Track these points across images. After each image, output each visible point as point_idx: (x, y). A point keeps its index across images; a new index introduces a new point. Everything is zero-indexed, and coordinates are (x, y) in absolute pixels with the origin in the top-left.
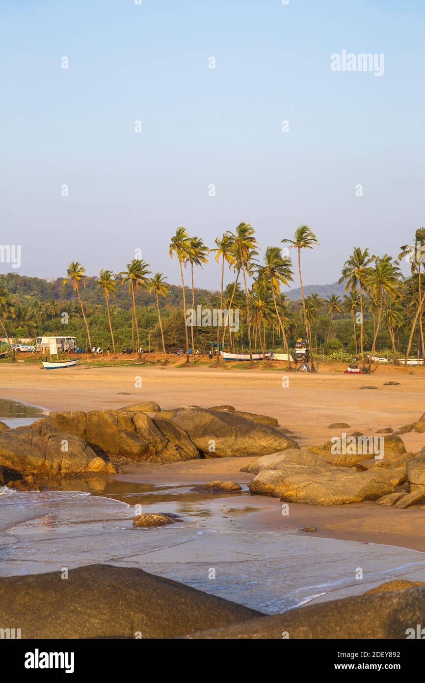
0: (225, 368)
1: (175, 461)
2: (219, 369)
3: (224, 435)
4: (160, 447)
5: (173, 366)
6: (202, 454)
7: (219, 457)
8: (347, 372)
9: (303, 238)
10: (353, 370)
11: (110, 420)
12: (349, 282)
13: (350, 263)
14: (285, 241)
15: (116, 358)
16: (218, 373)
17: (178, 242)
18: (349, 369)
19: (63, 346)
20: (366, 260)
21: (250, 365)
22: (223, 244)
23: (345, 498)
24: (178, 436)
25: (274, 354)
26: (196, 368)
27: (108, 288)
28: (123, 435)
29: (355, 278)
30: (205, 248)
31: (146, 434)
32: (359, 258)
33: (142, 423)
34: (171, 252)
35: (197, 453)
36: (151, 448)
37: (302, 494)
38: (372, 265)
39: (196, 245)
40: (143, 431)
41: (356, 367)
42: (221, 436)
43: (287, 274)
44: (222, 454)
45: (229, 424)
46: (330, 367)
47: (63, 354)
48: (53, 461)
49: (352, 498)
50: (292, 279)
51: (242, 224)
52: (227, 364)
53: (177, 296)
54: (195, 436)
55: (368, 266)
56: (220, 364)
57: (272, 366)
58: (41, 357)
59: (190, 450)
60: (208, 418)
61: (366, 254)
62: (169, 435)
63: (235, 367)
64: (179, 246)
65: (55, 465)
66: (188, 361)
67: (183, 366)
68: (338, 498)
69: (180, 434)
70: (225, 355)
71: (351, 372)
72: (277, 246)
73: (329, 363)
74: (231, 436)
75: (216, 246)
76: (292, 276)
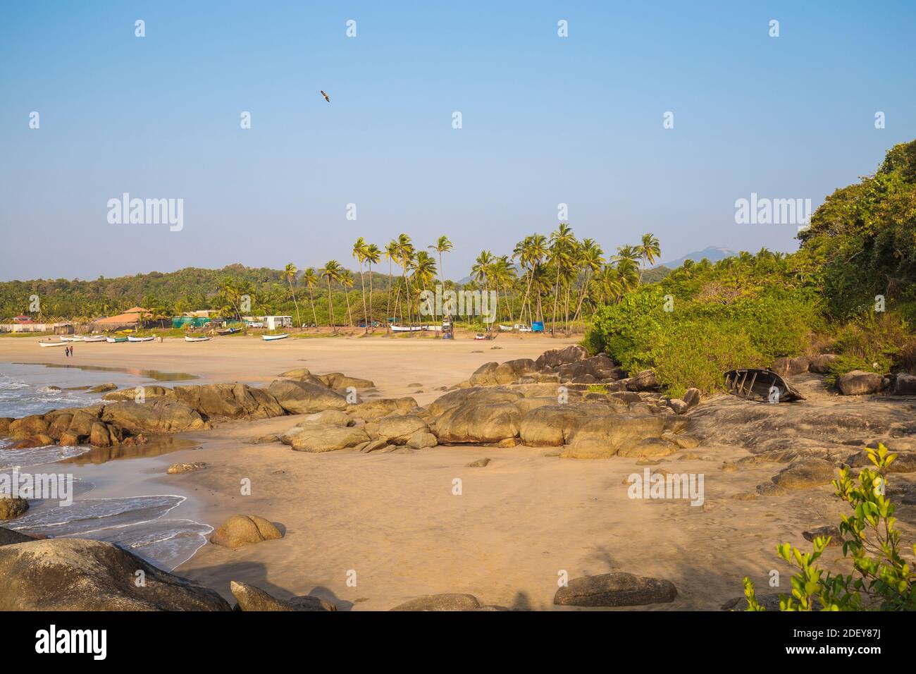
0: (393, 337)
1: (261, 418)
2: (388, 338)
3: (302, 399)
4: (252, 409)
5: (356, 336)
6: (287, 412)
7: (298, 414)
8: (475, 339)
9: (442, 244)
10: (480, 338)
11: (216, 391)
12: (478, 275)
13: (479, 261)
14: (430, 247)
15: (318, 331)
16: (388, 341)
17: (358, 247)
18: (477, 337)
19: (282, 323)
20: (489, 260)
21: (411, 335)
22: (390, 249)
23: (331, 446)
24: (268, 400)
25: (430, 327)
26: (372, 338)
27: (312, 281)
28: (224, 401)
29: (482, 272)
30: (379, 252)
31: (242, 400)
32: (484, 259)
33: (240, 393)
34: (354, 255)
35: (282, 411)
36: (245, 410)
37: (304, 444)
38: (495, 262)
39: (373, 249)
40: (240, 398)
41: (482, 335)
42: (300, 400)
43: (432, 270)
44: (300, 412)
45: (306, 391)
46: (466, 335)
47: (281, 328)
48: (165, 422)
49: (335, 446)
50: (435, 273)
51: (402, 235)
52: (395, 334)
53: (385, 282)
54: (282, 400)
55: (491, 263)
56: (389, 334)
57: (425, 336)
58: (265, 330)
59: (277, 409)
60: (292, 387)
61: (489, 255)
62: (260, 400)
63: (400, 336)
64: (359, 251)
65: (167, 425)
66: (367, 333)
67: (363, 336)
68: (326, 447)
69: (270, 399)
70: (394, 328)
71: (479, 339)
72: (425, 251)
73: (465, 332)
74: (307, 399)
75: (386, 251)
76: (436, 271)
